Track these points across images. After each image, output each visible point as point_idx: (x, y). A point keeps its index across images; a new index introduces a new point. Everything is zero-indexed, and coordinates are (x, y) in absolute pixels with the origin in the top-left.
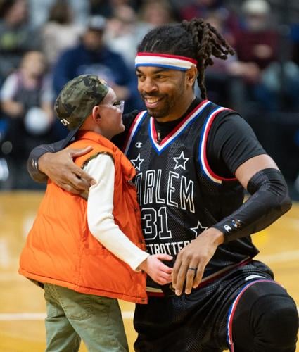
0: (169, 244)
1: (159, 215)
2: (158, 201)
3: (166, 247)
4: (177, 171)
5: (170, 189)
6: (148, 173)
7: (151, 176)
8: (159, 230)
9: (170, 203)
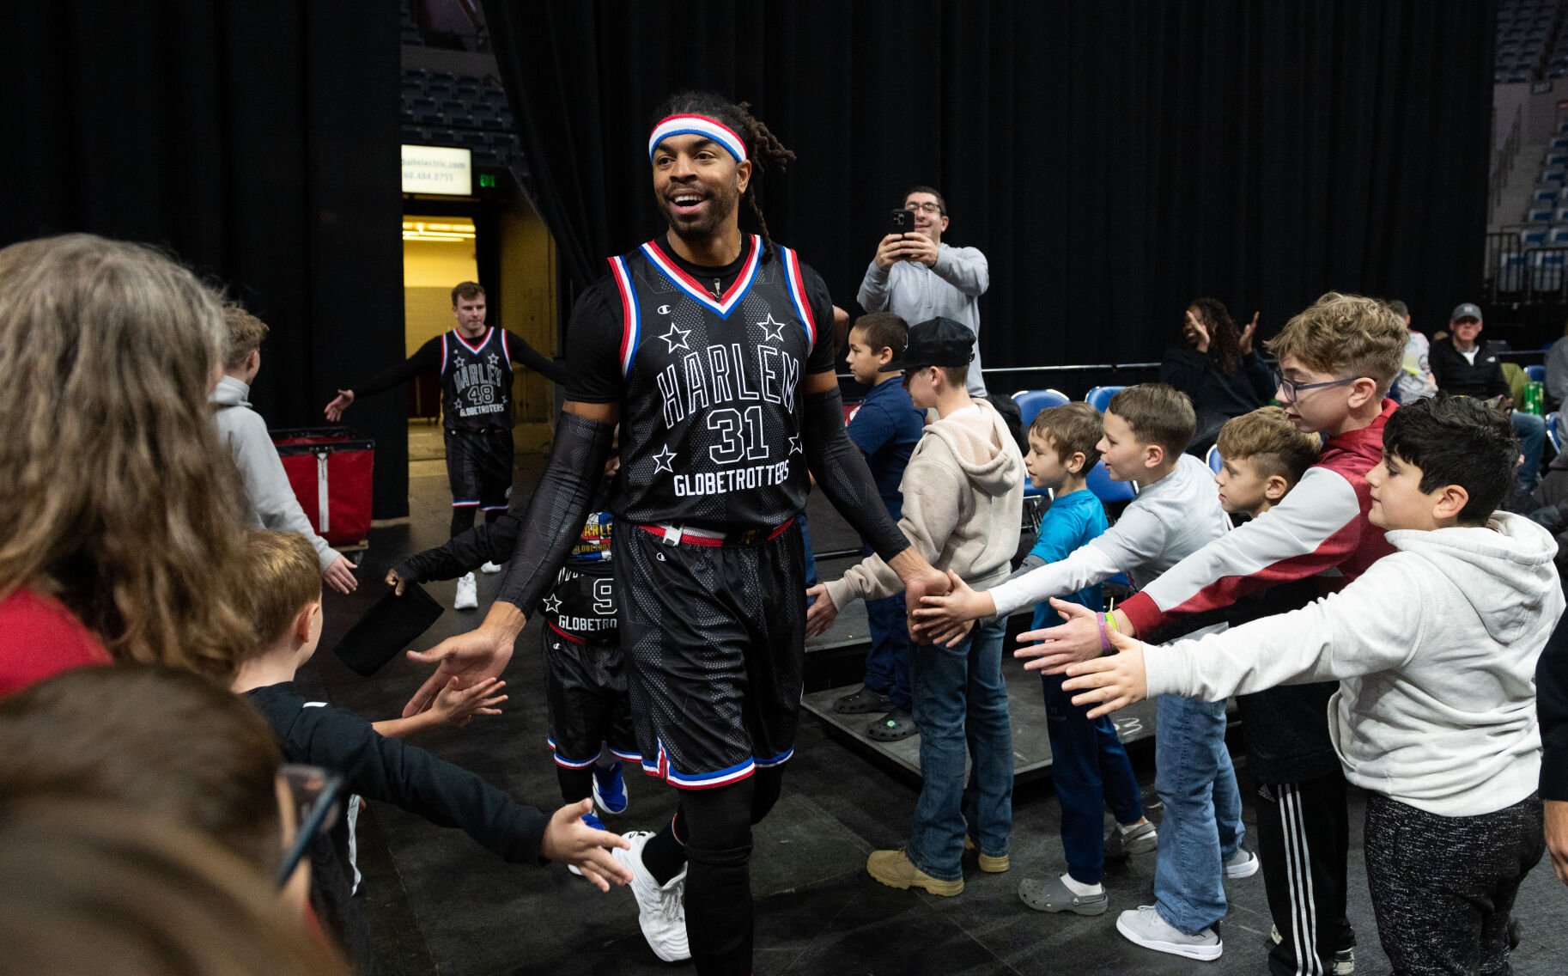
0: (763, 467)
1: (747, 421)
2: (743, 395)
3: (756, 472)
4: (770, 343)
5: (766, 374)
6: (712, 351)
7: (718, 355)
8: (747, 444)
9: (767, 397)
